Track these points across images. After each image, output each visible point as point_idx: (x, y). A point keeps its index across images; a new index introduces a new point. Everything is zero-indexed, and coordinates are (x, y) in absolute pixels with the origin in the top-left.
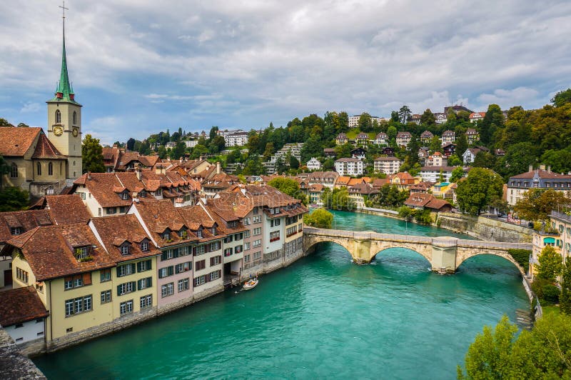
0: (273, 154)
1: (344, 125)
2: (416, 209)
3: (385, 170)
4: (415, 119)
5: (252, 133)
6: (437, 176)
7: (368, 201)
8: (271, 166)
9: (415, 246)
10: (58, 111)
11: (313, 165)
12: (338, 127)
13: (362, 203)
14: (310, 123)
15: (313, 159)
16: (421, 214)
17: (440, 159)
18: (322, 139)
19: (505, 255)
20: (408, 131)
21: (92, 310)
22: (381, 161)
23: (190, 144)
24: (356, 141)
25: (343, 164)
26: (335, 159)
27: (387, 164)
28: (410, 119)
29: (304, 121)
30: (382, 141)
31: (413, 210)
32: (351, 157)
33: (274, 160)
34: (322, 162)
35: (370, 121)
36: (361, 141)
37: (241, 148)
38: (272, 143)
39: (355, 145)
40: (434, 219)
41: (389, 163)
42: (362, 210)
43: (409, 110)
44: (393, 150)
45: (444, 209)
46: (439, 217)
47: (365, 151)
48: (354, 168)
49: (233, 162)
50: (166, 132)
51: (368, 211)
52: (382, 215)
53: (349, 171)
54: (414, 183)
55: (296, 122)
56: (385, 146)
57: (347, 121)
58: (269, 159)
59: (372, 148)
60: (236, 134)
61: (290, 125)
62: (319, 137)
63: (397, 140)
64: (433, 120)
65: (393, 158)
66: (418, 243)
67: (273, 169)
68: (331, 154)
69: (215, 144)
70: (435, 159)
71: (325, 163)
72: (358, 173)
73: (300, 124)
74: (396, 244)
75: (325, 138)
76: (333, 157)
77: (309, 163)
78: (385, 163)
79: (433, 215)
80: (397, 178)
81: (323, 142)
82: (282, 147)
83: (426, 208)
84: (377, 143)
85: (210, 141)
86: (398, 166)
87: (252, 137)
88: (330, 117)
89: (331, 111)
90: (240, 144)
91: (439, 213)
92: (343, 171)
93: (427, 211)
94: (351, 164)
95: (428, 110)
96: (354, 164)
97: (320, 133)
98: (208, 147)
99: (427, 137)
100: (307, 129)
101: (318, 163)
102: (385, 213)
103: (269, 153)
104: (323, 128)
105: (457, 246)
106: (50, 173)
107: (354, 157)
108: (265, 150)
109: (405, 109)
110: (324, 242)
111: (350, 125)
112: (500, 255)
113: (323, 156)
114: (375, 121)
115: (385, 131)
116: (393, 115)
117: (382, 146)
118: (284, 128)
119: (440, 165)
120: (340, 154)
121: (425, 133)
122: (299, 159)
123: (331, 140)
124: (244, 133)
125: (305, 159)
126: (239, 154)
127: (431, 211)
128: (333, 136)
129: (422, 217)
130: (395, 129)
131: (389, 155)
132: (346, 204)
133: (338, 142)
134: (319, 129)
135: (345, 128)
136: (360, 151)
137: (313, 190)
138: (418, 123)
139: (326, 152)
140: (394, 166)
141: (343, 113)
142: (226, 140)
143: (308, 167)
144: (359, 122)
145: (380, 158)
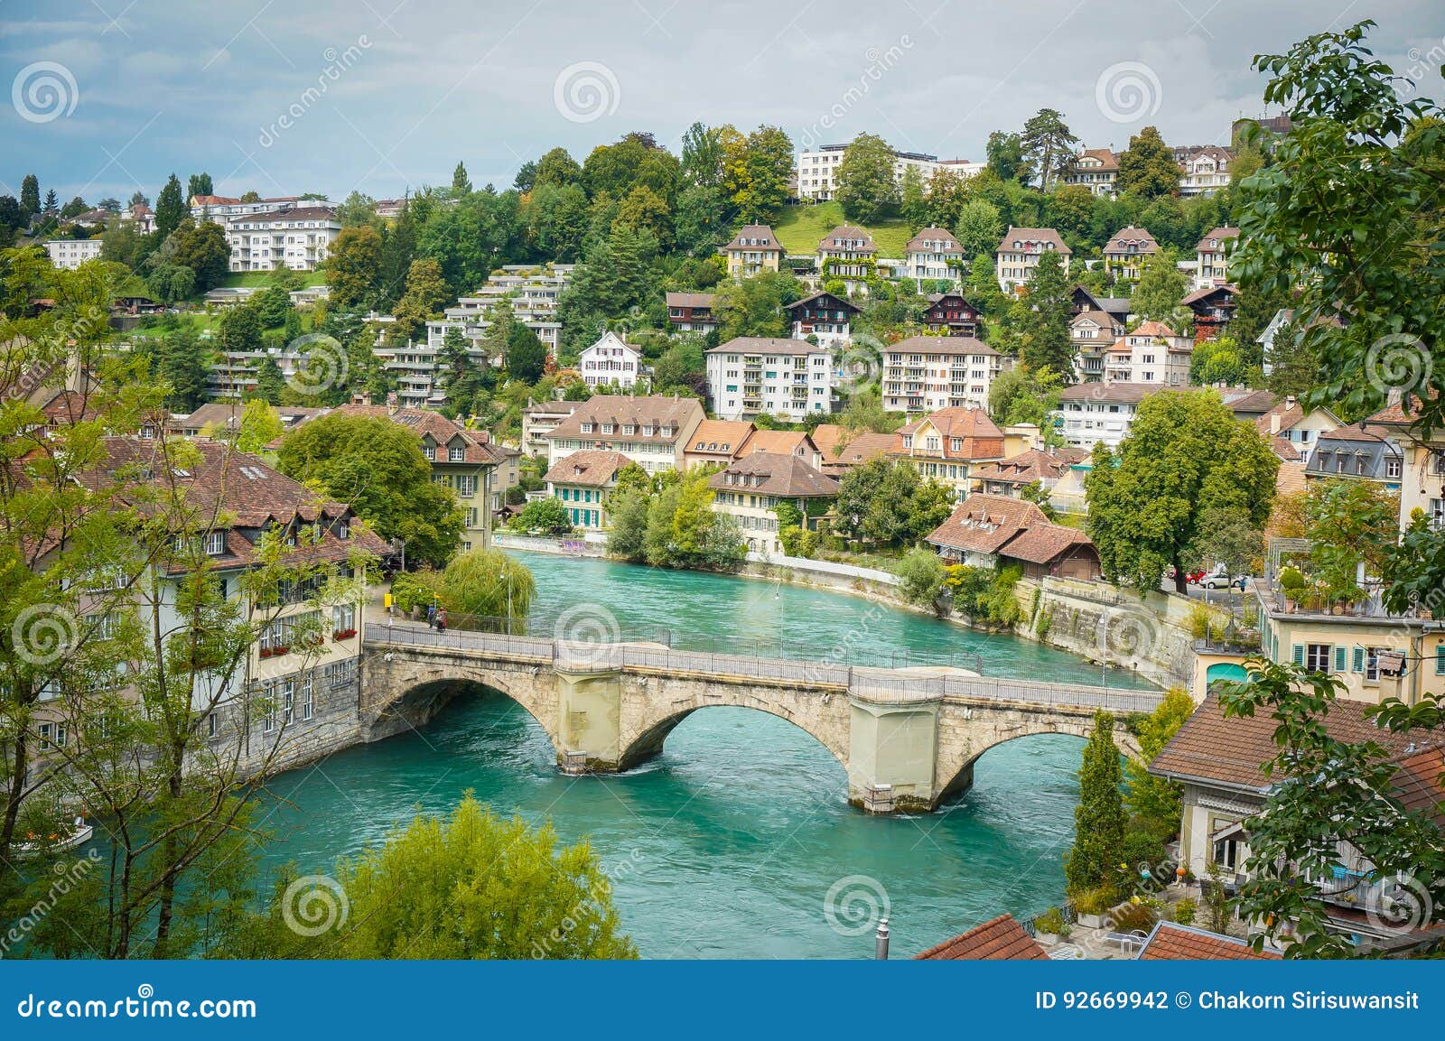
0: (438, 308)
1: (771, 190)
2: (969, 562)
3: (930, 395)
4: (1092, 173)
5: (358, 213)
7: (793, 529)
8: (417, 365)
9: (788, 699)
11: (611, 365)
12: (741, 197)
13: (771, 536)
14: (617, 175)
15: (610, 341)
16: (979, 586)
17: (1160, 353)
18: (665, 249)
20: (1053, 225)
22: (915, 356)
23: (69, 256)
24: (819, 263)
25: (740, 366)
26: (713, 341)
27: (940, 370)
28: (1069, 170)
29: (592, 163)
30: (932, 264)
31: (954, 568)
32: (787, 332)
33: (435, 343)
34: (649, 354)
35: (890, 171)
36: (836, 264)
37: (297, 281)
38: (433, 264)
39: (811, 280)
40: (1027, 608)
41: (946, 366)
42: (766, 567)
43: (1064, 131)
44: (977, 307)
45: (1067, 564)
46: (1047, 598)
47: (851, 311)
48: (791, 382)
49: (251, 342)
51: (789, 573)
52: (844, 588)
53: (767, 397)
54: (1000, 453)
55: (557, 168)
56: (946, 285)
57: (786, 171)
58: (419, 333)
59: (883, 297)
60: (285, 213)
61: (527, 178)
62: (649, 238)
63: (1002, 263)
64: (1166, 179)
65: (969, 344)
67: (425, 380)
68: (696, 315)
69: (182, 258)
70: (1138, 352)
71: (668, 356)
72: (811, 407)
73: (573, 179)
74: (718, 690)
75: (683, 247)
76: (707, 330)
77: (589, 356)
78: (931, 366)
79: (1025, 589)
80: (930, 432)
81: (669, 262)
82: (484, 279)
83: (1004, 561)
84: (912, 275)
85: (156, 242)
86: (984, 382)
87: (352, 229)
88: (706, 152)
89: (712, 123)
90: (296, 259)
91: (1048, 582)
92: (739, 396)
93: (1008, 574)
94: (779, 367)
95: (1151, 133)
96: (791, 367)
97: (658, 220)
98: (146, 272)
99: (1133, 252)
100: (602, 202)
101: (631, 357)
102: (858, 582)
103: (418, 308)
104: (671, 199)
105: (941, 702)
107: (799, 333)
108: (402, 291)
109: (1048, 127)
110: (442, 682)
111: (805, 187)
113: (659, 325)
114: (912, 177)
115: (952, 222)
116: (995, 149)
117: (930, 288)
118: (500, 191)
119: (1159, 378)
120: (737, 318)
121: (1121, 235)
122: (553, 338)
123: (705, 255)
124: (323, 213)
125: (576, 336)
126: (286, 304)
127: (1021, 574)
128: (714, 237)
129: (980, 598)
130: (994, 212)
131: (959, 331)
132: (702, 538)
133: (733, 263)
134: (658, 202)
135: (773, 199)
136: (833, 308)
137: (576, 477)
138: (1099, 189)
139: (675, 310)
140: (970, 381)
141: (770, 134)
142: (234, 240)
143: (586, 373)
144: (840, 175)
145: (913, 344)
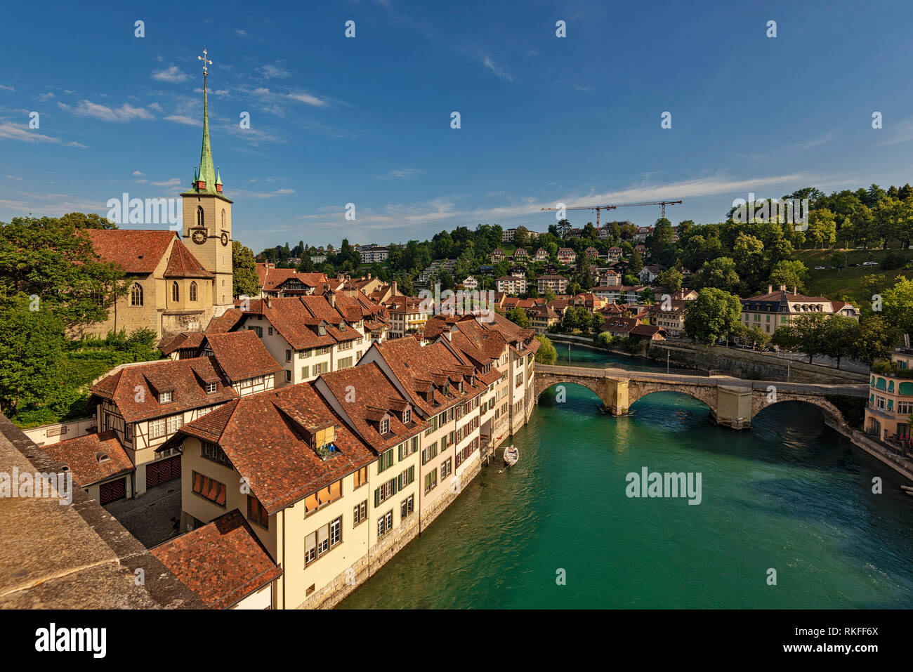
0: (421, 271)
1: (499, 241)
3: (551, 290)
4: (575, 234)
5: (391, 249)
6: (615, 296)
9: (692, 389)
10: (200, 208)
11: (469, 284)
15: (470, 278)
19: (819, 402)
20: (570, 247)
21: (341, 542)
22: (546, 280)
23: (316, 260)
24: (514, 257)
25: (503, 283)
26: (496, 277)
27: (552, 284)
28: (571, 233)
30: (542, 257)
33: (423, 279)
35: (527, 234)
39: (513, 262)
41: (553, 282)
43: (568, 224)
44: (554, 267)
46: (653, 346)
47: (524, 269)
48: (515, 287)
50: (284, 246)
53: (510, 291)
54: (600, 305)
56: (546, 263)
57: (501, 236)
58: (417, 277)
59: (531, 266)
63: (559, 257)
64: (596, 235)
65: (558, 276)
66: (698, 386)
68: (487, 271)
70: (609, 278)
71: (484, 282)
72: (521, 293)
77: (465, 282)
78: (549, 282)
82: (431, 264)
83: (632, 335)
84: (536, 260)
87: (393, 252)
90: (378, 260)
91: (652, 341)
92: (503, 291)
94: (513, 283)
95: (590, 224)
99: (592, 254)
101: (476, 282)
106: (193, 297)
107: (513, 275)
109: (563, 223)
111: (504, 240)
112: (813, 402)
113: (479, 274)
114: (532, 236)
115: (545, 247)
116: (550, 228)
117: (542, 263)
118: (430, 242)
121: (588, 249)
124: (384, 248)
130: (556, 244)
131: (553, 274)
133: (493, 259)
136: (520, 268)
138: (579, 238)
139: (483, 270)
140: (560, 286)
142: (361, 256)
143: (465, 286)
144: (514, 237)
145: (541, 278)
